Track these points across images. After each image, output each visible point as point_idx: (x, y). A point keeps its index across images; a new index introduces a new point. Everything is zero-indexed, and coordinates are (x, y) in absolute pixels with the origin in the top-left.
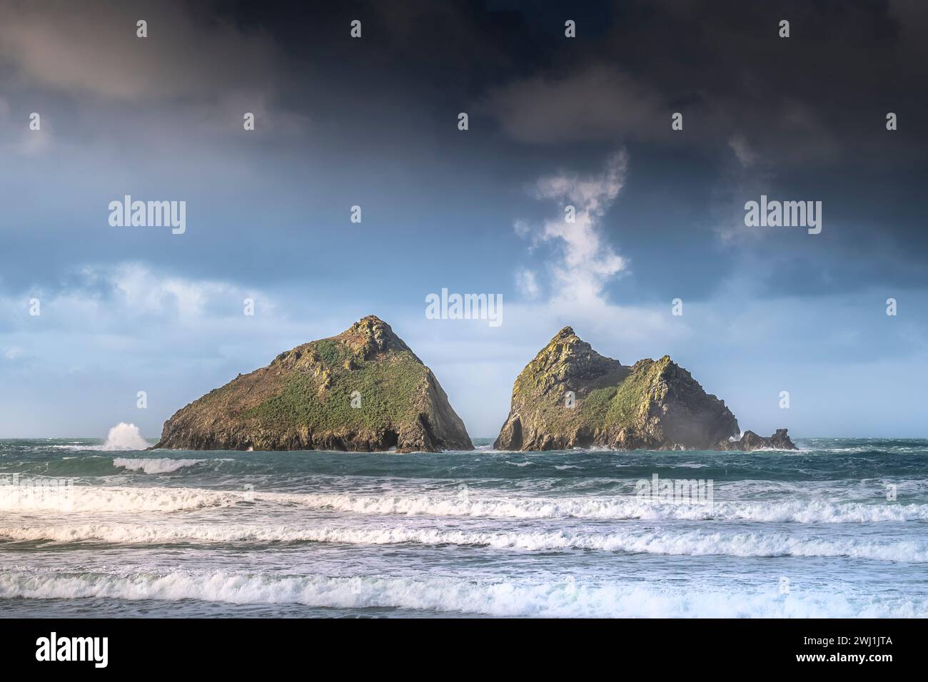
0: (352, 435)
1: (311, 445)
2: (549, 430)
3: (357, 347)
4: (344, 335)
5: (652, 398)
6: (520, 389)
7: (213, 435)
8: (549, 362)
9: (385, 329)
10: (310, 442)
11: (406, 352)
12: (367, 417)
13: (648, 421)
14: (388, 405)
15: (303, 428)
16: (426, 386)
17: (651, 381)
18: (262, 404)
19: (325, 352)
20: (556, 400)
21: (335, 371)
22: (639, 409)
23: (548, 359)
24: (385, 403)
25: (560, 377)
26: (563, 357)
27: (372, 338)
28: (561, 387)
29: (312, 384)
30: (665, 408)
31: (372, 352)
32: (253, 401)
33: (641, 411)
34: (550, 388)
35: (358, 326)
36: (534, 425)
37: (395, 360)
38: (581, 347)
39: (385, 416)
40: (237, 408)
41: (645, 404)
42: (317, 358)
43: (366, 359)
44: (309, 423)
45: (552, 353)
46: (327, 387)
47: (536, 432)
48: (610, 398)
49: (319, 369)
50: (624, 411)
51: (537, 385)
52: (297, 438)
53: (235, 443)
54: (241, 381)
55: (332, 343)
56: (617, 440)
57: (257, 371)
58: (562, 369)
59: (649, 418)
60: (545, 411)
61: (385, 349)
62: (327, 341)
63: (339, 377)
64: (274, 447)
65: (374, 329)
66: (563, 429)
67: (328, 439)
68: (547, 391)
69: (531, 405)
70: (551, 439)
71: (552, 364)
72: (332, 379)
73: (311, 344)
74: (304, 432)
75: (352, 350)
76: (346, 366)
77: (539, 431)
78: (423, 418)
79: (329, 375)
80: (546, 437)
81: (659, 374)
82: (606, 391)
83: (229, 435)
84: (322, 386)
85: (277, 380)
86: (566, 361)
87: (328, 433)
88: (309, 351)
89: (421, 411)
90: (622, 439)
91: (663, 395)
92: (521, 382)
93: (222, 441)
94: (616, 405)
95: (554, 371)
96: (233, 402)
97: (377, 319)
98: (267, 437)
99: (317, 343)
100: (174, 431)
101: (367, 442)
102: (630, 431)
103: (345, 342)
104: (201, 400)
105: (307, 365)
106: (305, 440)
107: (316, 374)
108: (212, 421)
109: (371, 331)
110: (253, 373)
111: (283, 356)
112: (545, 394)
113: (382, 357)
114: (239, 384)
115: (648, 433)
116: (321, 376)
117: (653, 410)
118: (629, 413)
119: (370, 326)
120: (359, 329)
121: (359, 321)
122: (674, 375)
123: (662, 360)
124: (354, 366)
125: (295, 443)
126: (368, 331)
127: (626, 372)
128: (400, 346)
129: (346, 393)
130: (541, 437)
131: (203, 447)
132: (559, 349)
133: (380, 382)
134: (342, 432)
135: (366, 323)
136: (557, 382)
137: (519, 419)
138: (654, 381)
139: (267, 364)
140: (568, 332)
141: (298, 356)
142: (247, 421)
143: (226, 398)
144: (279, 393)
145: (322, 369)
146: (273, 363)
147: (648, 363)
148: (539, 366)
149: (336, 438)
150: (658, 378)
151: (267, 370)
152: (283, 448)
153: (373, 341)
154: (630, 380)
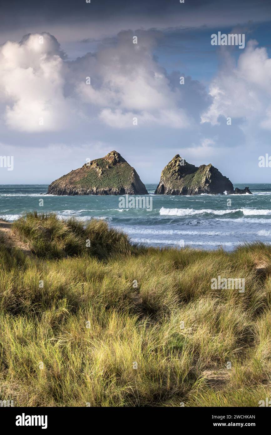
0: (110, 190)
1: (97, 193)
2: (173, 188)
3: (110, 161)
4: (106, 157)
5: (206, 178)
6: (163, 175)
7: (65, 190)
8: (173, 166)
9: (119, 155)
10: (97, 192)
11: (126, 163)
12: (115, 184)
13: (205, 185)
14: (122, 180)
16: (133, 174)
17: (206, 172)
18: (80, 180)
19: (100, 163)
20: (175, 178)
21: (104, 169)
22: (202, 181)
23: (172, 165)
24: (120, 179)
25: (176, 171)
26: (177, 164)
27: (115, 158)
28: (177, 174)
29: (97, 173)
30: (210, 181)
31: (115, 162)
32: (77, 179)
33: (203, 182)
34: (173, 174)
35: (110, 154)
36: (168, 186)
37: (123, 165)
38: (182, 161)
39: (120, 184)
40: (73, 181)
41: (204, 180)
42: (97, 165)
43: (113, 165)
44: (96, 186)
45: (174, 163)
46: (101, 174)
47: (169, 189)
48: (193, 178)
49: (98, 168)
50: (197, 182)
51: (169, 174)
52: (93, 191)
53: (72, 193)
54: (73, 172)
55: (102, 160)
56: (195, 191)
57: (78, 169)
58: (177, 168)
59: (205, 184)
60: (172, 182)
61: (119, 162)
62: (100, 159)
63: (105, 171)
64: (85, 194)
65: (115, 155)
66: (178, 187)
67: (103, 191)
68: (172, 175)
69: (167, 180)
70: (174, 191)
71: (174, 166)
72: (102, 172)
73: (95, 160)
74: (95, 189)
75: (109, 162)
76: (107, 167)
77: (170, 188)
78: (133, 184)
79: (102, 171)
80: (172, 190)
81: (208, 170)
82: (191, 175)
83: (70, 190)
84: (100, 174)
85: (85, 172)
86: (178, 166)
87: (102, 189)
88: (95, 163)
89: (132, 182)
90: (197, 191)
91: (209, 176)
92: (164, 172)
93: (68, 192)
94: (195, 180)
95: (174, 169)
96: (71, 179)
97: (116, 152)
98: (83, 191)
99: (97, 160)
100: (52, 189)
101: (115, 192)
102: (199, 188)
103: (106, 159)
104: (60, 178)
105: (94, 167)
106: (95, 191)
107: (97, 170)
108: (65, 185)
109: (115, 156)
110: (77, 170)
111: (86, 164)
112: (172, 176)
113: (118, 164)
115: (205, 189)
116: (99, 171)
117: (207, 181)
118: (199, 182)
119: (114, 154)
120: (111, 155)
121: (110, 153)
122: (213, 170)
123: (209, 165)
124: (109, 167)
125: (92, 192)
126: (114, 156)
127: (197, 169)
128: (124, 161)
129: (107, 176)
130: (171, 190)
131: (62, 194)
132: (176, 162)
133: (118, 172)
134: (107, 189)
135: (113, 153)
136: (176, 172)
137: (163, 184)
138: (207, 172)
139: (81, 167)
140: (178, 156)
141: (91, 164)
142: (76, 186)
143: (69, 177)
144: (86, 176)
145: (99, 168)
146: (83, 166)
147: (204, 166)
148: (169, 168)
149: (105, 191)
150: (208, 171)
151: (81, 169)
152: (88, 194)
153: (115, 159)
154: (198, 172)
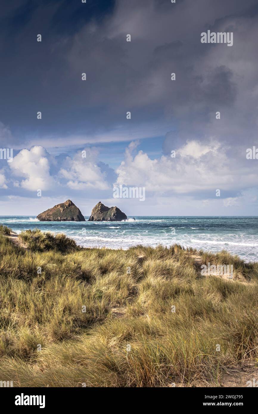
0: (67, 219)
2: (98, 218)
3: (67, 205)
4: (65, 203)
7: (45, 219)
9: (71, 201)
12: (69, 216)
13: (113, 217)
14: (72, 214)
16: (78, 211)
17: (114, 210)
19: (62, 205)
20: (99, 213)
26: (100, 207)
27: (69, 203)
29: (60, 211)
30: (116, 215)
31: (69, 205)
32: (51, 213)
36: (95, 217)
37: (73, 207)
38: (102, 205)
39: (72, 216)
40: (48, 214)
41: (113, 214)
42: (61, 206)
43: (68, 207)
46: (63, 211)
48: (107, 213)
54: (49, 210)
55: (63, 204)
57: (51, 208)
60: (97, 215)
61: (71, 205)
63: (64, 209)
66: (100, 218)
69: (95, 214)
70: (98, 219)
73: (60, 204)
74: (59, 218)
76: (65, 207)
78: (78, 216)
83: (47, 218)
85: (55, 210)
87: (63, 218)
91: (115, 212)
92: (93, 210)
95: (98, 208)
98: (53, 219)
102: (110, 218)
105: (59, 208)
111: (55, 206)
112: (97, 212)
115: (113, 219)
116: (62, 209)
118: (110, 215)
119: (69, 201)
120: (67, 202)
122: (117, 209)
123: (115, 207)
127: (109, 209)
128: (74, 205)
129: (66, 212)
132: (99, 205)
133: (71, 210)
136: (99, 210)
137: (93, 216)
140: (100, 202)
141: (58, 206)
142: (50, 216)
144: (55, 212)
147: (113, 208)
148: (96, 208)
151: (53, 208)
152: (56, 221)
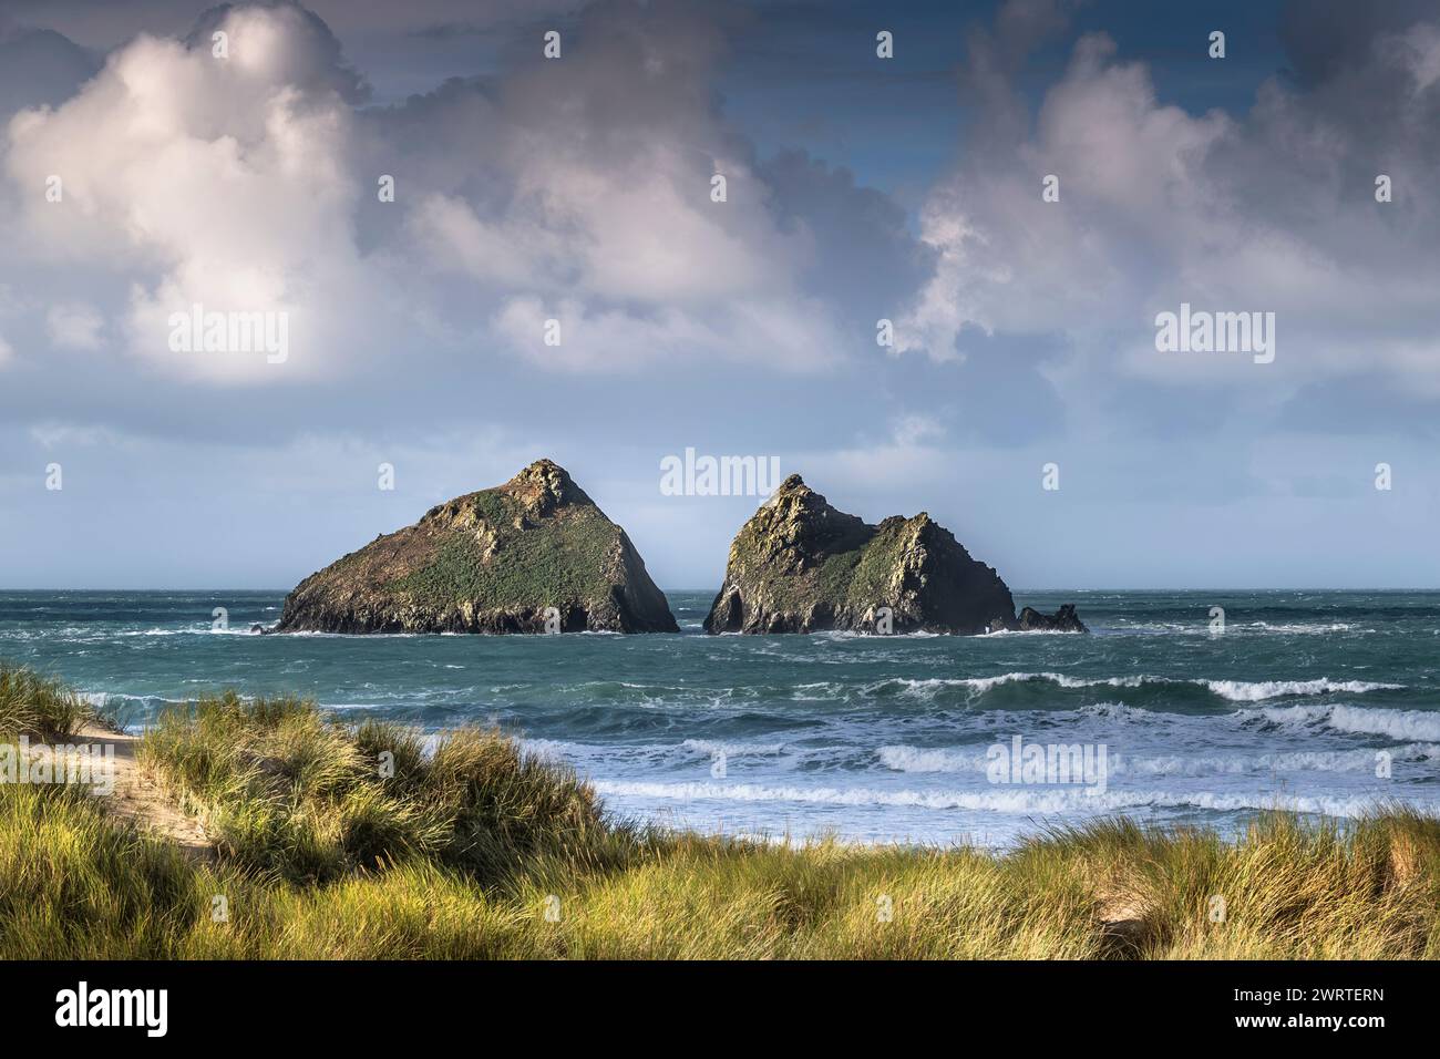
0: (528, 614)
1: (476, 627)
2: (778, 607)
3: (529, 501)
4: (512, 485)
5: (907, 567)
6: (739, 554)
7: (351, 613)
8: (774, 520)
9: (563, 475)
10: (475, 621)
11: (591, 506)
12: (547, 591)
13: (902, 596)
14: (573, 575)
15: (466, 604)
16: (620, 551)
17: (905, 545)
18: (412, 574)
19: (490, 505)
20: (785, 568)
21: (504, 531)
22: (891, 581)
23: (773, 516)
24: (569, 573)
25: (790, 540)
26: (793, 514)
27: (547, 489)
28: (791, 552)
29: (476, 547)
30: (923, 580)
31: (548, 506)
32: (400, 569)
33: (894, 583)
34: (777, 552)
35: (529, 473)
36: (757, 601)
37: (578, 517)
38: (813, 501)
39: (569, 590)
40: (380, 578)
41: (897, 576)
42: (479, 514)
43: (541, 516)
44: (472, 598)
45: (779, 509)
46: (493, 552)
47: (761, 609)
48: (853, 566)
49: (482, 529)
50: (872, 583)
51: (761, 550)
52: (459, 617)
53: (379, 624)
54: (382, 543)
55: (498, 495)
56: (864, 619)
57: (403, 531)
58: (792, 530)
59: (903, 592)
60: (771, 583)
61: (564, 503)
62: (490, 492)
63: (508, 538)
64: (429, 628)
65: (550, 477)
66: (796, 605)
67: (499, 619)
68: (773, 557)
69: (755, 574)
70: (781, 618)
71: (780, 522)
72: (499, 542)
73: (471, 496)
74: (467, 610)
75: (523, 505)
76: (517, 524)
77: (764, 608)
78: (617, 591)
79: (495, 537)
80: (774, 616)
81: (916, 536)
82: (846, 558)
83: (371, 613)
84: (489, 551)
85: (430, 542)
86: (796, 519)
87: (498, 610)
88: (469, 506)
89: (615, 582)
90: (871, 619)
91: (920, 562)
92: (740, 545)
93: (363, 620)
94: (862, 575)
95: (781, 531)
96: (375, 570)
97: (551, 464)
98: (420, 616)
99: (479, 494)
100: (300, 608)
102: (881, 609)
103: (514, 494)
104: (332, 567)
105: (467, 524)
106: (468, 619)
107: (478, 536)
108: (350, 595)
109: (547, 479)
110: (398, 534)
111: (435, 512)
112: (771, 560)
113: (560, 513)
114: (381, 547)
115: (904, 611)
116: (486, 538)
117: (909, 581)
118: (878, 585)
119: (545, 473)
120: (531, 477)
121: (529, 467)
122: (934, 537)
123: (917, 518)
124: (526, 524)
125: (456, 622)
126: (543, 479)
127: (870, 532)
128: (583, 500)
129: (518, 560)
130: (768, 615)
131: (339, 627)
132: (787, 504)
133: (561, 545)
134: (515, 609)
135: (539, 469)
136: (786, 546)
137: (737, 593)
138: (909, 545)
139: (415, 522)
140: (796, 481)
141: (455, 511)
142: (394, 595)
144: (433, 559)
145: (487, 528)
146: (423, 520)
147: (900, 521)
148: (763, 524)
149: (508, 617)
150: (914, 541)
151: (416, 529)
152: (440, 630)
153: (549, 492)
154: (876, 543)
